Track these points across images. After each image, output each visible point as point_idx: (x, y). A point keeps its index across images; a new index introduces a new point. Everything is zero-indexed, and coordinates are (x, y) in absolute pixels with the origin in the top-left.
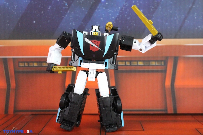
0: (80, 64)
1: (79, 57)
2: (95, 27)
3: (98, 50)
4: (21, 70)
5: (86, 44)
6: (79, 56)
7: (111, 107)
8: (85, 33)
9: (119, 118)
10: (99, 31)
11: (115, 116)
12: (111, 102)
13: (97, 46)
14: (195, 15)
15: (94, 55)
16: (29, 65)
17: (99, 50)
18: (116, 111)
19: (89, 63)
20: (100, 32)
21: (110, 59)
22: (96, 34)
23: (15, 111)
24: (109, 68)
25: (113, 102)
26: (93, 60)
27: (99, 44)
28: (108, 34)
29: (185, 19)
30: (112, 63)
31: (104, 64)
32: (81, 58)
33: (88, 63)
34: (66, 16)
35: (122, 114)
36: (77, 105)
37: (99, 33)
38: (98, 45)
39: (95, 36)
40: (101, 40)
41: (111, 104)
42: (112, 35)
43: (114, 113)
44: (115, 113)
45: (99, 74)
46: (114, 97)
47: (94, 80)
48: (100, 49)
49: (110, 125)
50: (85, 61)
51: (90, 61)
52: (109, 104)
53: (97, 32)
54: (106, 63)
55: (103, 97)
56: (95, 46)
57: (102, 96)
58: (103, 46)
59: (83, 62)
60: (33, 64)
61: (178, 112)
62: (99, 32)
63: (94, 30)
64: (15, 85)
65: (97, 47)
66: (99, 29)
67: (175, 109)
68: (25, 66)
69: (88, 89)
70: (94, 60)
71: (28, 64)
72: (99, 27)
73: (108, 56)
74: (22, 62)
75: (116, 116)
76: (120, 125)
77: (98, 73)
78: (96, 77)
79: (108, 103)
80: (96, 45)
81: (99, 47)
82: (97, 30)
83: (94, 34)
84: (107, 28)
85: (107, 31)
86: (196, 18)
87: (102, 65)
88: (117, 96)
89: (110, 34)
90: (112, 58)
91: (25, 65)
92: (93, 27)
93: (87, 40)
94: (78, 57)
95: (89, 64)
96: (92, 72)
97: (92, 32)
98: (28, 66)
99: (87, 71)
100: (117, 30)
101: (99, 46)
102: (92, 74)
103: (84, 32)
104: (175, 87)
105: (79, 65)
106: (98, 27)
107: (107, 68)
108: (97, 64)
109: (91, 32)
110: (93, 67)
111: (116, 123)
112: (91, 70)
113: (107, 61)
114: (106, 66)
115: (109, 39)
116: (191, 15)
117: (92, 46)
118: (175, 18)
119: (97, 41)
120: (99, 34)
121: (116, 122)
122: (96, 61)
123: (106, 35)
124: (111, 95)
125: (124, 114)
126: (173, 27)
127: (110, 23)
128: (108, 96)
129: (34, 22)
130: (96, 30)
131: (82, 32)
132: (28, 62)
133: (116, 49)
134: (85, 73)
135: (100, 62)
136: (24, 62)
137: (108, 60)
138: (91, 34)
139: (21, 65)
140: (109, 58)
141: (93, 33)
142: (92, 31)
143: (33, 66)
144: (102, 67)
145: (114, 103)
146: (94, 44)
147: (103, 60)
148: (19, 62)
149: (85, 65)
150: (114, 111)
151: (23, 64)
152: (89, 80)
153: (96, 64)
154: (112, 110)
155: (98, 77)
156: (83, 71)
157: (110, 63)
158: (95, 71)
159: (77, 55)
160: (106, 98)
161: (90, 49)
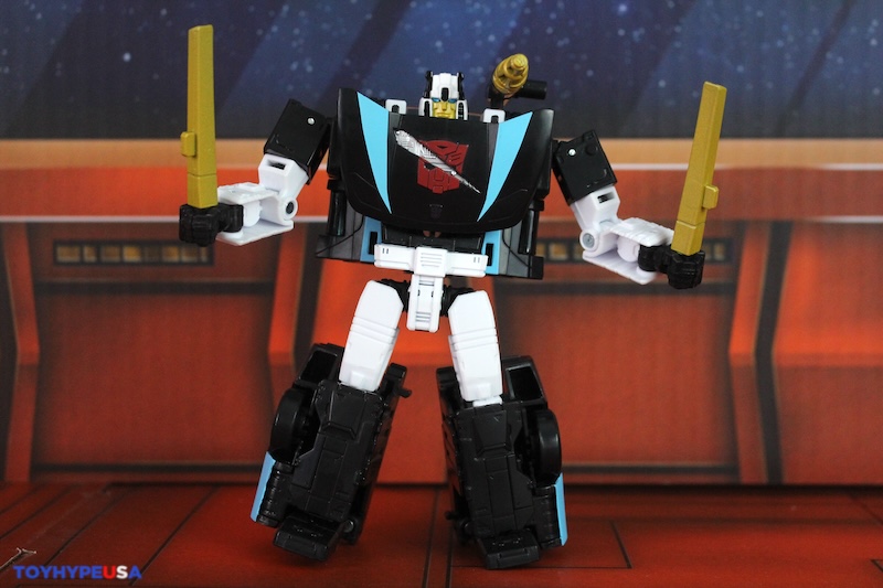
0: (371, 251)
1: (367, 218)
2: (444, 81)
3: (457, 186)
4: (66, 280)
5: (397, 155)
6: (366, 212)
7: (512, 455)
8: (395, 108)
9: (547, 502)
10: (461, 98)
11: (530, 492)
12: (509, 427)
13: (454, 167)
14: (871, 30)
15: (436, 209)
16: (104, 259)
17: (462, 185)
18: (532, 469)
19: (414, 246)
20: (464, 102)
21: (507, 231)
22: (449, 111)
23: (37, 468)
24: (503, 272)
25: (522, 430)
27: (462, 160)
28: (501, 114)
29: (824, 47)
30: (515, 247)
31: (480, 253)
32: (372, 225)
33: (407, 245)
34: (275, 29)
35: (559, 485)
36: (354, 440)
37: (461, 106)
38: (456, 163)
39: (442, 121)
40: (472, 141)
41: (513, 438)
42: (524, 120)
43: (523, 482)
44: (529, 482)
45: (461, 300)
46: (527, 407)
47: (433, 326)
48: (466, 183)
49: (507, 533)
50: (395, 236)
51: (418, 239)
52: (504, 440)
53: (449, 105)
54: (490, 248)
55: (476, 404)
56: (445, 168)
57: (472, 402)
58: (478, 168)
59: (385, 242)
60: (121, 254)
61: (787, 479)
62: (459, 102)
63: (436, 92)
64: (35, 348)
65: (454, 173)
66: (460, 88)
67: (774, 465)
68: (82, 263)
69: (403, 369)
70: (433, 234)
71: (98, 254)
72: (460, 79)
73: (498, 219)
74: (71, 243)
75: (534, 493)
76: (552, 537)
78: (444, 313)
80: (445, 163)
81: (461, 171)
82: (454, 94)
83: (439, 110)
84: (501, 86)
85: (496, 100)
86: (874, 42)
87: (472, 256)
88: (538, 401)
89: (509, 116)
90: (518, 227)
91: (82, 255)
92: (436, 78)
93: (405, 139)
94: (359, 216)
95: (411, 250)
96: (426, 291)
97: (430, 101)
98: (99, 263)
99: (400, 283)
100: (540, 96)
101: (460, 168)
102: (426, 301)
103: (390, 103)
104: (775, 363)
105: (365, 256)
106: (455, 78)
107: (495, 270)
108: (450, 250)
109: (423, 101)
110: (430, 264)
111: (533, 529)
112: (423, 279)
113: (494, 238)
114: (490, 264)
115: (509, 136)
116: (853, 30)
117: (429, 166)
118: (780, 44)
119: (452, 146)
120: (461, 113)
121: (532, 522)
122: (440, 237)
123: (495, 119)
124: (512, 395)
125: (567, 487)
126: (770, 85)
128: (499, 401)
129: (127, 57)
131: (382, 103)
132: (97, 245)
133: (539, 186)
134: (392, 293)
135: (464, 244)
136: (80, 244)
137: (500, 232)
138: (422, 113)
139: (65, 255)
140: (501, 227)
141: (434, 109)
142: (428, 96)
143: (122, 263)
144: (471, 265)
145: (527, 433)
146: (437, 160)
147: (478, 237)
148: (57, 243)
149: (391, 256)
150: (525, 470)
151: (77, 250)
152: (412, 324)
153: (443, 252)
154: (513, 468)
155: (452, 311)
156: (385, 282)
157: (507, 250)
158: (439, 284)
159: (357, 209)
160: (488, 408)
161: (422, 181)
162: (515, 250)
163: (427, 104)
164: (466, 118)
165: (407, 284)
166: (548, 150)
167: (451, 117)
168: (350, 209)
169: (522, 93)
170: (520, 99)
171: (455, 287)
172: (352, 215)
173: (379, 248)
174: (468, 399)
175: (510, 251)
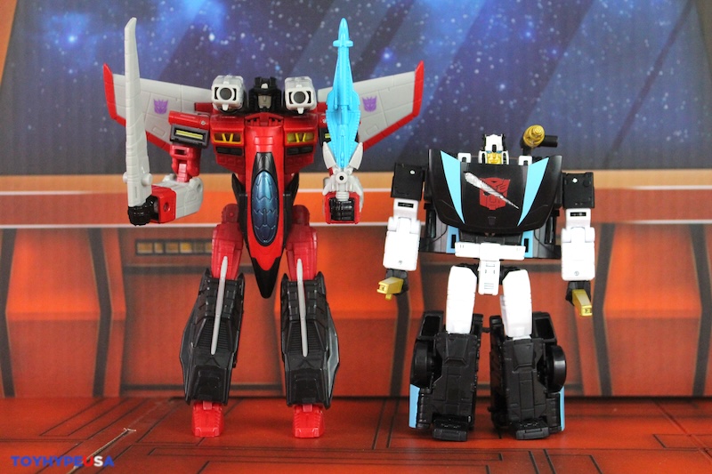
0: (453, 247)
1: (449, 227)
2: (494, 140)
3: (504, 205)
5: (468, 190)
6: (448, 223)
7: (535, 371)
8: (464, 159)
9: (554, 403)
10: (504, 150)
11: (544, 395)
12: (535, 354)
13: (502, 194)
15: (492, 220)
17: (507, 204)
18: (546, 381)
19: (479, 242)
20: (507, 153)
21: (537, 231)
22: (497, 158)
24: (536, 256)
25: (542, 356)
26: (487, 234)
27: (507, 189)
28: (529, 159)
30: (542, 240)
31: (520, 245)
32: (453, 230)
33: (475, 242)
35: (562, 393)
36: (465, 365)
37: (504, 155)
38: (502, 191)
39: (493, 166)
40: (511, 176)
41: (537, 360)
42: (544, 163)
43: (541, 389)
44: (544, 389)
45: (510, 274)
46: (546, 344)
47: (495, 292)
48: (510, 203)
49: (528, 420)
50: (468, 236)
51: (482, 238)
52: (531, 361)
53: (497, 155)
54: (527, 242)
55: (514, 339)
56: (496, 194)
57: (511, 338)
58: (517, 193)
59: (461, 240)
63: (489, 147)
64: (123, 309)
65: (502, 197)
66: (503, 144)
70: (490, 234)
72: (503, 138)
73: (531, 224)
75: (547, 397)
76: (556, 425)
77: (506, 270)
78: (501, 283)
79: (527, 356)
80: (496, 191)
81: (506, 196)
82: (500, 148)
83: (491, 158)
84: (528, 142)
85: (526, 150)
87: (516, 247)
88: (552, 340)
89: (535, 160)
90: (543, 228)
92: (488, 138)
93: (471, 178)
94: (444, 225)
95: (477, 245)
96: (490, 270)
97: (485, 153)
99: (473, 265)
100: (555, 145)
101: (505, 194)
102: (489, 273)
103: (461, 155)
105: (449, 250)
106: (500, 138)
107: (530, 255)
108: (502, 244)
109: (481, 153)
110: (491, 253)
111: (544, 419)
112: (486, 263)
113: (529, 235)
114: (527, 251)
115: (535, 174)
117: (486, 193)
119: (499, 180)
120: (505, 159)
121: (544, 414)
122: (496, 236)
123: (526, 162)
124: (537, 335)
127: (539, 130)
128: (529, 337)
130: (494, 147)
131: (455, 156)
133: (555, 202)
134: (468, 271)
135: (510, 239)
137: (532, 232)
138: (480, 161)
140: (533, 228)
141: (488, 158)
142: (484, 150)
144: (516, 253)
145: (545, 358)
146: (492, 190)
147: (519, 234)
149: (465, 249)
150: (542, 380)
152: (482, 292)
153: (497, 245)
154: (535, 380)
155: (504, 281)
156: (462, 265)
157: (537, 242)
158: (498, 265)
159: (443, 221)
160: (523, 341)
161: (482, 203)
162: (543, 243)
163: (483, 155)
164: (508, 163)
165: (478, 266)
166: (559, 179)
167: (498, 163)
168: (438, 222)
169: (543, 144)
170: (542, 148)
171: (507, 268)
172: (440, 225)
173: (457, 244)
174: (510, 336)
175: (540, 243)
